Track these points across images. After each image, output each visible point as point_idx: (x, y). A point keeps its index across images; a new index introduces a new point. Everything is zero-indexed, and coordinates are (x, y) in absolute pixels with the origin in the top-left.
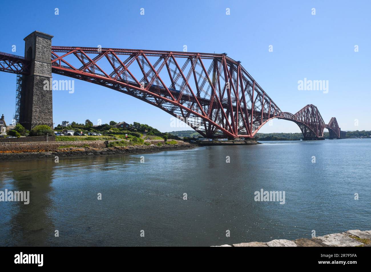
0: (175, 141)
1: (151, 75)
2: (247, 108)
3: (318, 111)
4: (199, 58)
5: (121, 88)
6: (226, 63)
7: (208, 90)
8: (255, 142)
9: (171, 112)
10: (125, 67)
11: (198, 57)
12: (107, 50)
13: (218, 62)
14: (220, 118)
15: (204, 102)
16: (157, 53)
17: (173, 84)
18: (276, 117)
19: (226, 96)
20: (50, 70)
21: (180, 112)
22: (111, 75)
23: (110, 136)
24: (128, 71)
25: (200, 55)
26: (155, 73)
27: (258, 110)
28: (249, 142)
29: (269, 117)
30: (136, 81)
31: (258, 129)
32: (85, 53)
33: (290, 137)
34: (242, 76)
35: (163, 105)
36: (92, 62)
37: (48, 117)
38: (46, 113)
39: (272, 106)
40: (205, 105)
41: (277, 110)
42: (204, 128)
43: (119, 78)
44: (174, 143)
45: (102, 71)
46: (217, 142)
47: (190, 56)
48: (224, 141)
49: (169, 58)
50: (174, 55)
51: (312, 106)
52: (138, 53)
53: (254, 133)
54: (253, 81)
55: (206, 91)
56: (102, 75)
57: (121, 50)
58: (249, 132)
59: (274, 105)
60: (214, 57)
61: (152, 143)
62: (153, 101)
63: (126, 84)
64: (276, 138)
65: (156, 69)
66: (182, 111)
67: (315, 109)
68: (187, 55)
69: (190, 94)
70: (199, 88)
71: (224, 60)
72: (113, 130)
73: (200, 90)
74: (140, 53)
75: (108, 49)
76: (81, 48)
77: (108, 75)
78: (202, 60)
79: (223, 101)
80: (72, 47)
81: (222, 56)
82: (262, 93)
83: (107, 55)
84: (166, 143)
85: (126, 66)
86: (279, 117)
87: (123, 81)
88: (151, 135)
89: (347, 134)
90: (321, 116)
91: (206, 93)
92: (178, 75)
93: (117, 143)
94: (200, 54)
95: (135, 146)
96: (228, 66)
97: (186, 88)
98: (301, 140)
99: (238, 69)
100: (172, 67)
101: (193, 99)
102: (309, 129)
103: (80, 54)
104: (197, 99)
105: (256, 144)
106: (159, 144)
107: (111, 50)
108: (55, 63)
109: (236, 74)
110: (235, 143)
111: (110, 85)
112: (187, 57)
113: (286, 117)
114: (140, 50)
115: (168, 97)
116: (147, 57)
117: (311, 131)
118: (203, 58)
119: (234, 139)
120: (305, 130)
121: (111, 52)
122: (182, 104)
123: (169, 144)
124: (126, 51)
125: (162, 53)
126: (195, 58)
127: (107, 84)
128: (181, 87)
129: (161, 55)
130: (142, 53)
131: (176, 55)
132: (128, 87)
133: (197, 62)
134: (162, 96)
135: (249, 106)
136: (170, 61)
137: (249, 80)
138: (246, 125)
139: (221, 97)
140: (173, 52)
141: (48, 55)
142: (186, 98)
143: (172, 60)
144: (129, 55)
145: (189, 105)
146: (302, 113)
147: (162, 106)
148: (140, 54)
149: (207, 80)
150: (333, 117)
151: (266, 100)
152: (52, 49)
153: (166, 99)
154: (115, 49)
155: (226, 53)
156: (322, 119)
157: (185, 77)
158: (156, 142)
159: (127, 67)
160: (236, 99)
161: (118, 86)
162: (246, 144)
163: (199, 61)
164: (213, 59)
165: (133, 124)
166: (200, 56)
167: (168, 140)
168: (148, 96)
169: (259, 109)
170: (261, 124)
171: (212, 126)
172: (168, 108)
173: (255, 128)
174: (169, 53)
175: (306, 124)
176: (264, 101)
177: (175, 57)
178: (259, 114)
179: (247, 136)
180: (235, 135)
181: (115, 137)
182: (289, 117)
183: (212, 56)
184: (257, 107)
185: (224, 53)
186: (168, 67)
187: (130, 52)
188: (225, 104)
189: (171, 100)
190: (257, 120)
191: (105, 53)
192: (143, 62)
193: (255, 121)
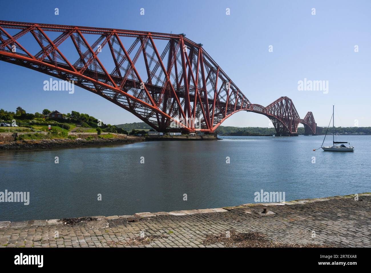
0: (113, 135)
1: (88, 56)
2: (208, 97)
3: (292, 104)
4: (150, 38)
5: (49, 71)
6: (184, 45)
7: (160, 75)
8: (213, 137)
9: (114, 101)
10: (54, 46)
11: (149, 37)
12: (32, 26)
13: (175, 44)
14: (175, 109)
15: (155, 89)
16: (96, 30)
17: (118, 67)
18: (244, 109)
19: (183, 84)
21: (126, 101)
22: (36, 57)
24: (57, 51)
26: (93, 54)
27: (221, 100)
28: (206, 137)
29: (235, 109)
30: (67, 62)
31: (220, 122)
32: (2, 27)
33: (265, 132)
34: (204, 60)
35: (104, 91)
36: (11, 39)
39: (240, 97)
40: (156, 93)
41: (245, 101)
42: (156, 120)
43: (46, 58)
44: (109, 136)
45: (24, 50)
46: (169, 137)
47: (140, 35)
48: (177, 136)
49: (112, 37)
50: (118, 33)
51: (287, 99)
52: (71, 30)
53: (215, 127)
54: (218, 67)
55: (158, 76)
56: (24, 55)
57: (50, 25)
58: (209, 125)
59: (241, 95)
60: (170, 38)
61: (80, 136)
62: (91, 87)
63: (54, 66)
64: (248, 133)
65: (94, 50)
66: (128, 100)
67: (290, 102)
68: (136, 35)
69: (136, 79)
70: (150, 73)
71: (181, 41)
72: (37, 120)
73: (152, 75)
74: (74, 30)
75: (33, 24)
77: (33, 54)
78: (154, 40)
79: (181, 89)
81: (179, 36)
82: (228, 81)
83: (32, 31)
84: (99, 137)
85: (56, 45)
86: (247, 109)
87: (52, 62)
88: (85, 127)
89: (323, 130)
90: (296, 110)
91: (159, 79)
92: (124, 58)
94: (151, 33)
95: (53, 139)
97: (132, 72)
98: (274, 136)
99: (198, 52)
100: (116, 47)
102: (282, 124)
106: (89, 138)
107: (37, 26)
109: (196, 57)
110: (189, 138)
111: (35, 66)
112: (136, 37)
113: (256, 110)
114: (74, 27)
115: (109, 83)
116: (83, 35)
117: (284, 127)
118: (155, 38)
119: (188, 134)
120: (278, 125)
121: (37, 27)
122: (126, 91)
123: (103, 138)
124: (56, 27)
125: (104, 31)
126: (145, 38)
127: (32, 65)
128: (127, 71)
129: (102, 33)
130: (77, 30)
131: (121, 33)
132: (57, 70)
133: (147, 43)
134: (101, 81)
135: (211, 96)
136: (113, 40)
137: (213, 66)
138: (206, 118)
139: (178, 85)
140: (117, 30)
142: (131, 84)
143: (116, 39)
144: (62, 31)
145: (135, 93)
146: (275, 106)
147: (102, 92)
148: (74, 32)
149: (160, 66)
150: (310, 111)
153: (106, 85)
154: (43, 25)
155: (184, 34)
156: (297, 113)
157: (132, 59)
158: (85, 136)
159: (57, 47)
160: (195, 88)
161: (46, 68)
162: (202, 139)
163: (150, 42)
164: (169, 40)
165: (71, 114)
166: (151, 36)
167: (102, 133)
168: (84, 80)
169: (224, 100)
170: (224, 117)
171: (166, 119)
172: (109, 95)
173: (217, 121)
174: (111, 31)
175: (279, 118)
176: (230, 90)
177: (119, 36)
178: (224, 104)
179: (206, 130)
181: (33, 128)
182: (260, 110)
183: (169, 36)
184: (222, 98)
185: (181, 33)
186: (111, 46)
187: (62, 29)
188: (181, 92)
189: (112, 87)
190: (220, 113)
191: (30, 28)
192: (79, 40)
193: (218, 114)
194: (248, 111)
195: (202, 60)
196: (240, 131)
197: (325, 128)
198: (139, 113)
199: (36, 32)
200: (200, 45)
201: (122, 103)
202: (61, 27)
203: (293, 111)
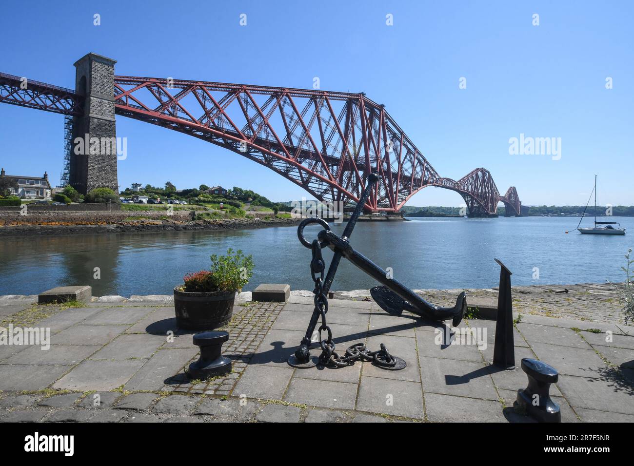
1: (257, 121)
2: (392, 170)
3: (490, 177)
4: (326, 99)
5: (215, 138)
6: (364, 107)
7: (337, 144)
8: (400, 218)
9: (285, 174)
10: (221, 109)
11: (325, 97)
12: (195, 84)
13: (354, 105)
14: (354, 184)
15: (332, 161)
16: (266, 89)
17: (289, 134)
18: (432, 184)
19: (362, 154)
20: (113, 111)
21: (298, 174)
22: (201, 120)
23: (198, 205)
24: (224, 115)
25: (328, 94)
26: (264, 119)
27: (406, 174)
28: (392, 218)
29: (422, 184)
30: (236, 129)
31: (405, 200)
32: (164, 86)
33: (451, 212)
34: (387, 126)
35: (274, 163)
36: (173, 100)
37: (111, 177)
38: (108, 171)
39: (427, 169)
40: (332, 166)
41: (434, 174)
43: (212, 124)
44: (287, 216)
45: (187, 114)
47: (314, 95)
49: (284, 98)
50: (291, 93)
51: (483, 171)
52: (239, 89)
53: (399, 205)
54: (402, 133)
55: (334, 146)
56: (187, 120)
57: (215, 83)
58: (393, 203)
59: (429, 167)
60: (347, 98)
61: (257, 215)
62: (260, 158)
63: (222, 133)
64: (431, 213)
65: (265, 113)
66: (301, 173)
67: (487, 174)
68: (309, 94)
69: (312, 149)
70: (325, 141)
71: (361, 103)
72: (204, 196)
73: (327, 144)
74: (242, 89)
75: (196, 82)
76: (158, 79)
77: (197, 119)
78: (330, 101)
79: (359, 160)
80: (145, 78)
81: (358, 96)
82: (413, 150)
83: (195, 90)
84: (277, 217)
85: (222, 107)
86: (436, 184)
87: (218, 128)
88: (257, 205)
89: (530, 210)
90: (495, 185)
91: (335, 149)
92: (297, 123)
93: (208, 214)
94: (328, 92)
95: (233, 219)
96: (366, 111)
97: (307, 140)
98: (466, 217)
99: (380, 115)
100: (288, 110)
101: (316, 156)
102: (477, 201)
103: (155, 88)
104: (321, 157)
105: (400, 220)
106: (266, 218)
107: (201, 84)
108: (119, 101)
109: (377, 122)
110: (373, 219)
111: (198, 133)
112: (309, 97)
113: (446, 185)
114: (242, 85)
115: (281, 153)
116: (251, 95)
117: (480, 205)
118: (332, 99)
119: (371, 214)
120: (472, 204)
121: (201, 86)
122: (300, 163)
123: (281, 218)
124: (222, 86)
125: (273, 90)
126: (320, 99)
127: (195, 132)
128: (300, 140)
129: (272, 93)
130: (245, 90)
131: (293, 93)
132: (224, 138)
133: (323, 105)
134: (273, 151)
135: (395, 168)
136: (285, 102)
137: (396, 131)
138: (390, 194)
139: (356, 155)
140: (289, 89)
141: (109, 89)
142: (305, 155)
143: (288, 100)
144: (227, 91)
145: (310, 164)
146: (468, 179)
147: (272, 165)
148: (242, 91)
149: (337, 131)
150: (512, 186)
151: (419, 161)
152: (115, 80)
153: (279, 155)
154: (207, 83)
155: (365, 93)
156: (497, 189)
157: (306, 125)
158: (262, 215)
159: (224, 109)
160: (377, 159)
161: (211, 135)
162: (388, 220)
163: (325, 103)
164: (346, 100)
165: (232, 190)
167: (279, 212)
168: (253, 150)
169: (409, 173)
170: (410, 194)
171: (342, 194)
172: (280, 168)
173: (402, 198)
174: (283, 91)
175: (474, 195)
176: (416, 161)
177: (292, 96)
178: (409, 179)
179: (389, 209)
180: (373, 208)
181: (205, 206)
182: (450, 185)
183: (345, 96)
184: (406, 170)
185: (361, 92)
186: (281, 109)
187: (228, 88)
188: (361, 164)
189: (285, 158)
190: (405, 188)
191: (192, 87)
192: (246, 102)
193: (402, 189)
194: (436, 186)
195: (384, 125)
196: (421, 211)
197: (533, 207)
198: (313, 189)
199: (200, 91)
200: (382, 106)
201: (294, 177)
202: (227, 86)
203: (491, 186)
